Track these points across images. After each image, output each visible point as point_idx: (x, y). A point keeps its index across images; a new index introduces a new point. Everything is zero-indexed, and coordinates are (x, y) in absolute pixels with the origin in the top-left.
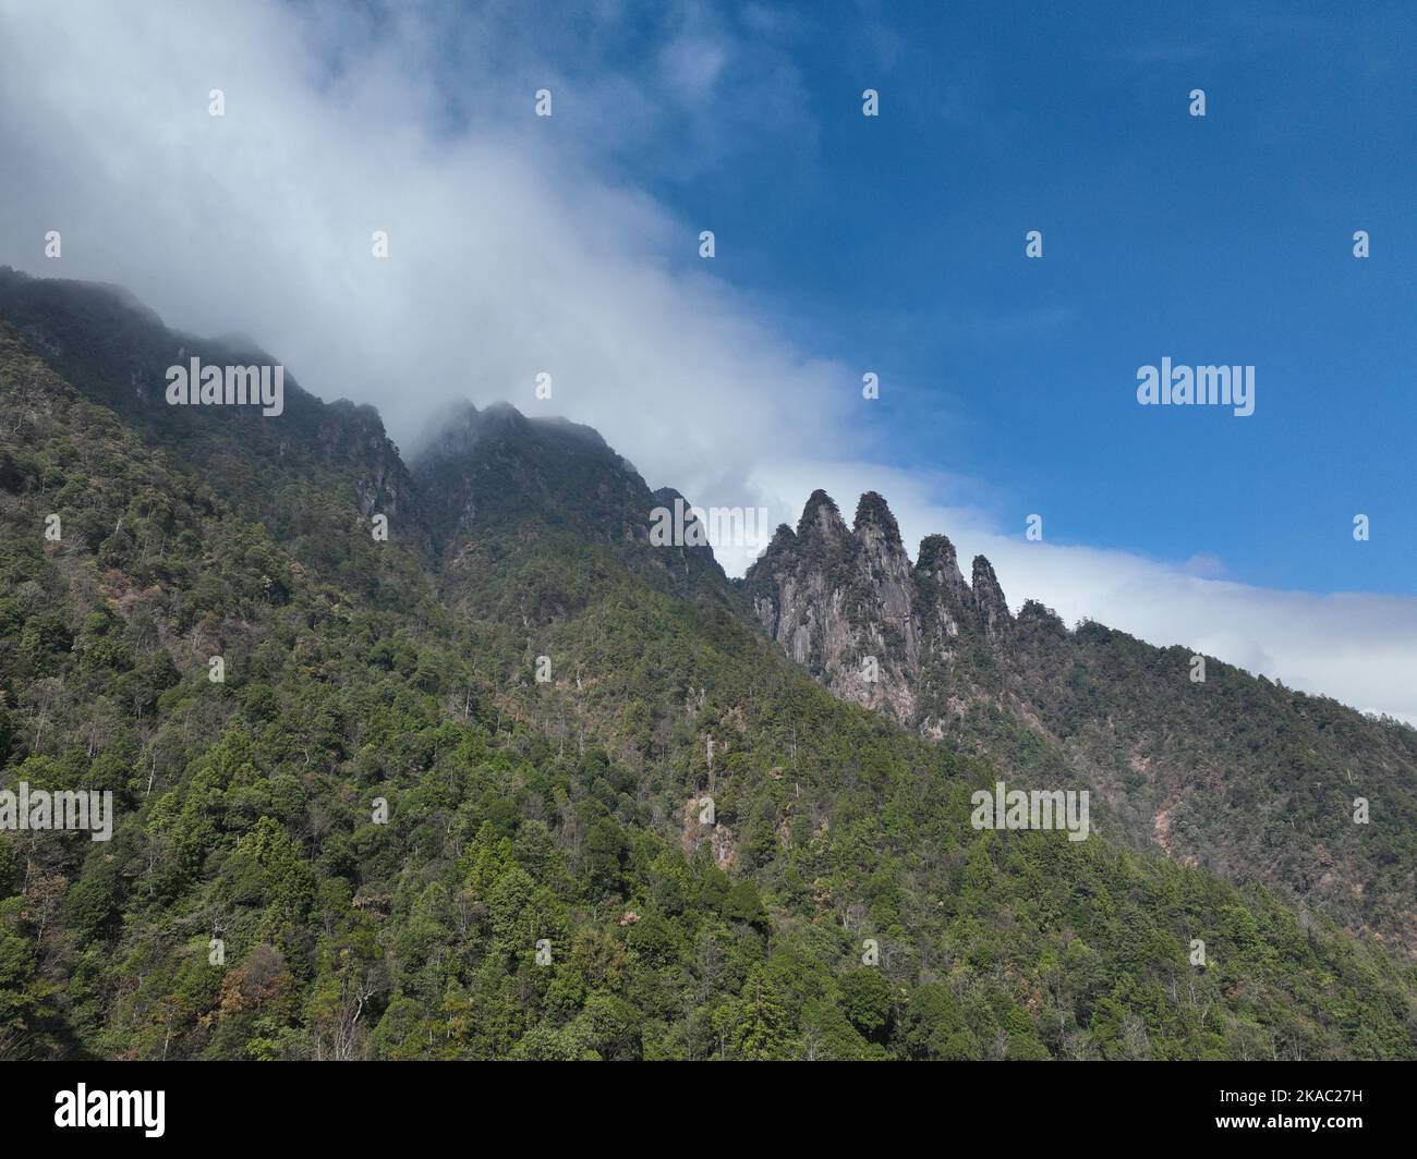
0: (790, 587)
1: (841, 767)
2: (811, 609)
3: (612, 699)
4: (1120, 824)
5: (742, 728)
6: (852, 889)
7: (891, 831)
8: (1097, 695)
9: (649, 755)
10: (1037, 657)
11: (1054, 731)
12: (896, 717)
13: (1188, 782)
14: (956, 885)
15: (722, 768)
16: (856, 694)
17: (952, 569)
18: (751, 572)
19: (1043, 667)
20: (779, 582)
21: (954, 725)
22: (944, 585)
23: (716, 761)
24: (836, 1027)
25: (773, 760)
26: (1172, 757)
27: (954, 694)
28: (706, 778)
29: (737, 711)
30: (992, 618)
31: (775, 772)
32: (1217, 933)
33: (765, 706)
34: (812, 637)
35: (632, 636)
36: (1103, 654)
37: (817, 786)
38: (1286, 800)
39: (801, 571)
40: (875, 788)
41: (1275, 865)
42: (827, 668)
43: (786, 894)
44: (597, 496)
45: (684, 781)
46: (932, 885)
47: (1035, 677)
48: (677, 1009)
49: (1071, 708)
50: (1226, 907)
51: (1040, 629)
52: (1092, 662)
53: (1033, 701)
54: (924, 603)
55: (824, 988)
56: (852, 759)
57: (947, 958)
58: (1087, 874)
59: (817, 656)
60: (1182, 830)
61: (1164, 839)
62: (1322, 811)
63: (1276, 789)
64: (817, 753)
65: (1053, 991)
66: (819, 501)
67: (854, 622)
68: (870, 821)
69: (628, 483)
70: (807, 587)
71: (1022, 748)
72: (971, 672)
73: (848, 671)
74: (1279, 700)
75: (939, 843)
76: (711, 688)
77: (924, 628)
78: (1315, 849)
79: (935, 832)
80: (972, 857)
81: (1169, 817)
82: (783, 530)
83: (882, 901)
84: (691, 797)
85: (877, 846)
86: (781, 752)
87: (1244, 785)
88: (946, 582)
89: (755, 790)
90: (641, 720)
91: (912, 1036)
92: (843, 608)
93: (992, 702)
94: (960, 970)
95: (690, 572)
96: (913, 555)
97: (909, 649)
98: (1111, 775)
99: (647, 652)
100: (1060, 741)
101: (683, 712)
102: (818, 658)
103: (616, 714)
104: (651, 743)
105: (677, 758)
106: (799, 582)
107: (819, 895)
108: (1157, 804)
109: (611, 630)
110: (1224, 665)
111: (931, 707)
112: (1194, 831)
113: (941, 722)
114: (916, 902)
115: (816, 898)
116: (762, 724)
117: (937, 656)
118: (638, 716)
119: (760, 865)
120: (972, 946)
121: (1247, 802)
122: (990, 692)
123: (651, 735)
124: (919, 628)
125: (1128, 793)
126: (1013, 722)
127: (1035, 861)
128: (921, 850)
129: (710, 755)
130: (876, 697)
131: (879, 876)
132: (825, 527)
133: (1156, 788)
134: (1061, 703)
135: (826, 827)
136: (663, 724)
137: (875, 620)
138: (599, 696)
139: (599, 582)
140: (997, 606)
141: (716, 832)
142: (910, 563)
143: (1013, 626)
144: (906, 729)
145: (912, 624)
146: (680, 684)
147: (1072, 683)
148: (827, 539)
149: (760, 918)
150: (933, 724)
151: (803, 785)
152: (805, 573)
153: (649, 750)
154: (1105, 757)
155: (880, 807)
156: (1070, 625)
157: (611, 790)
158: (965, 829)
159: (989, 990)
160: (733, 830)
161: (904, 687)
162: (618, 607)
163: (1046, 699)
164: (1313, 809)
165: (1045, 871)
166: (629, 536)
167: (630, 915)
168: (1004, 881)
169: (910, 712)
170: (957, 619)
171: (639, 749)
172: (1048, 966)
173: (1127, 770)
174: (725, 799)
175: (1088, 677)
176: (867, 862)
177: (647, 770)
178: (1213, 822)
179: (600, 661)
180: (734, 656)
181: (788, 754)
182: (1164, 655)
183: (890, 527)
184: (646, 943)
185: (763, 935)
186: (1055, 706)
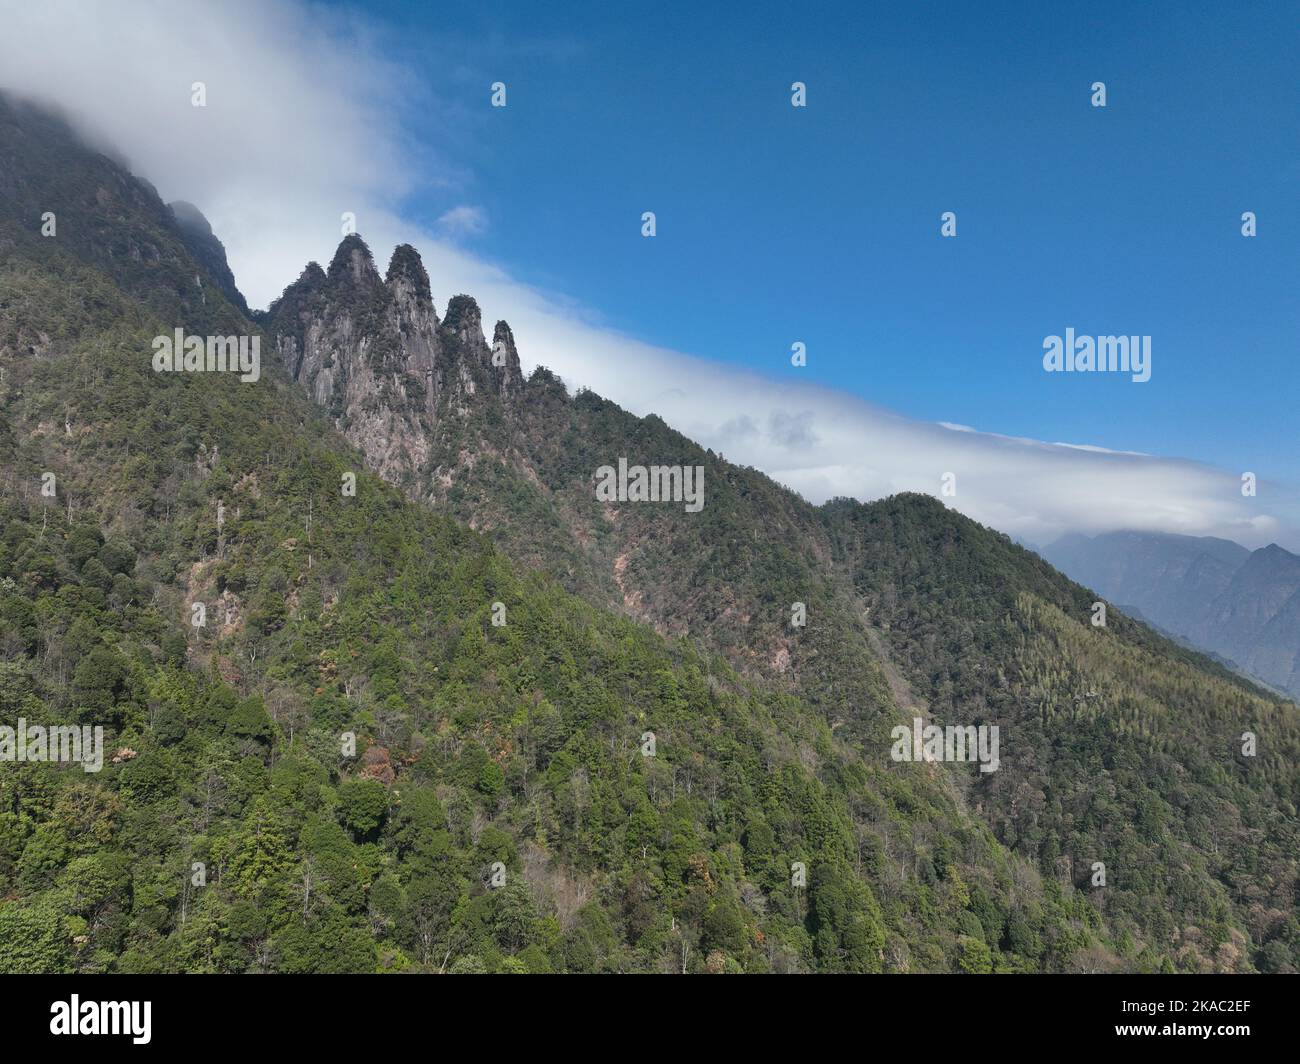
0: (317, 328)
1: (354, 539)
2: (337, 352)
3: (109, 451)
4: (589, 566)
5: (256, 495)
6: (356, 658)
7: (398, 604)
8: (586, 455)
9: (151, 513)
10: (541, 418)
11: (547, 483)
12: (411, 464)
13: (645, 532)
14: (450, 655)
15: (233, 536)
16: (375, 439)
17: (477, 330)
18: (275, 306)
19: (544, 428)
20: (305, 321)
21: (462, 477)
22: (467, 344)
23: (226, 528)
24: (333, 842)
25: (288, 529)
26: (636, 511)
27: (465, 448)
28: (214, 544)
29: (253, 478)
30: (507, 380)
31: (288, 544)
32: (649, 692)
33: (283, 475)
34: (335, 380)
35: (137, 383)
36: (595, 419)
37: (329, 557)
38: (710, 552)
39: (329, 314)
40: (386, 564)
41: (696, 600)
42: (348, 412)
43: (292, 665)
44: (94, 202)
45: (191, 545)
46: (430, 654)
47: (537, 435)
48: (173, 841)
49: (563, 465)
50: (658, 671)
51: (546, 393)
52: (585, 427)
53: (533, 457)
54: (447, 359)
55: (324, 798)
56: (367, 533)
57: (436, 718)
58: (559, 645)
59: (339, 399)
60: (635, 571)
61: (621, 576)
62: (734, 561)
63: (705, 543)
64: (332, 524)
65: (521, 741)
66: (352, 246)
67: (378, 371)
68: (378, 596)
69: (136, 191)
70: (334, 331)
71: (519, 499)
72: (482, 428)
73: (369, 417)
74: (719, 471)
75: (439, 615)
76: (226, 447)
77: (444, 383)
78: (724, 590)
79: (437, 604)
80: (466, 629)
81: (626, 559)
82: (313, 268)
83: (383, 671)
84: (197, 560)
85: (384, 618)
86: (296, 522)
87: (685, 537)
88: (469, 341)
89: (266, 558)
90: (143, 477)
91: (401, 836)
92: (369, 356)
93: (498, 458)
94: (447, 729)
95: (207, 303)
96: (441, 312)
97: (428, 402)
98: (587, 523)
99: (153, 401)
100: (551, 492)
101: (193, 470)
102: (340, 401)
103: (114, 467)
104: (154, 501)
105: (184, 519)
106: (326, 325)
107: (325, 666)
108: (619, 548)
109: (109, 374)
110: (685, 438)
111: (444, 458)
112: (644, 571)
113: (452, 471)
114: (414, 670)
115: (321, 667)
116: (279, 492)
117: (454, 411)
118: (140, 472)
119: (267, 633)
120: (460, 707)
121: (684, 551)
122: (498, 448)
123: (154, 493)
124: (440, 383)
125: (598, 539)
126: (513, 476)
127: (519, 632)
128: (422, 619)
129: (221, 520)
130: (394, 444)
131: (383, 648)
132: (357, 272)
133: (620, 536)
134: (556, 460)
135: (335, 600)
136: (170, 483)
137: (399, 371)
138: (94, 446)
139: (96, 311)
140: (512, 369)
141: (223, 598)
142: (438, 320)
143: (523, 388)
144: (419, 474)
145: (434, 378)
146: (191, 440)
147: (567, 443)
148: (358, 284)
149: (266, 732)
150: (444, 473)
151: (317, 557)
152: (333, 316)
153: (152, 509)
154: (585, 508)
155: (389, 581)
156: (572, 392)
157: (105, 572)
158: (463, 603)
159: (470, 746)
160: (241, 596)
161: (421, 436)
162: (119, 347)
163: (544, 455)
164: (728, 559)
165: (526, 641)
166: (136, 255)
167: (125, 752)
168: (492, 650)
169: (424, 460)
170: (477, 379)
171: (140, 507)
172: (521, 720)
173: (600, 520)
174: (234, 566)
175: (579, 439)
176: (371, 634)
177: (149, 529)
178: (658, 565)
179: (96, 406)
180: (252, 410)
181: (303, 525)
182: (642, 426)
183: (422, 283)
184: (142, 781)
185: (267, 746)
186: (551, 462)
